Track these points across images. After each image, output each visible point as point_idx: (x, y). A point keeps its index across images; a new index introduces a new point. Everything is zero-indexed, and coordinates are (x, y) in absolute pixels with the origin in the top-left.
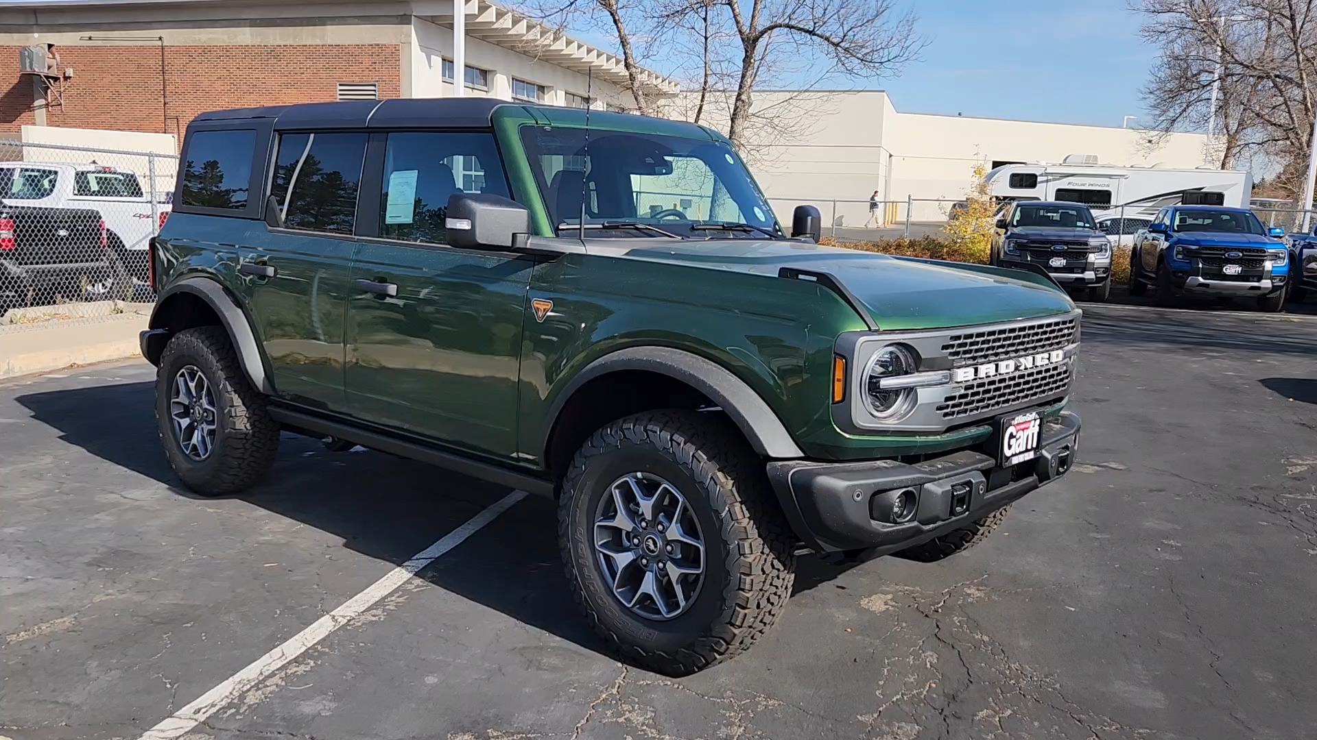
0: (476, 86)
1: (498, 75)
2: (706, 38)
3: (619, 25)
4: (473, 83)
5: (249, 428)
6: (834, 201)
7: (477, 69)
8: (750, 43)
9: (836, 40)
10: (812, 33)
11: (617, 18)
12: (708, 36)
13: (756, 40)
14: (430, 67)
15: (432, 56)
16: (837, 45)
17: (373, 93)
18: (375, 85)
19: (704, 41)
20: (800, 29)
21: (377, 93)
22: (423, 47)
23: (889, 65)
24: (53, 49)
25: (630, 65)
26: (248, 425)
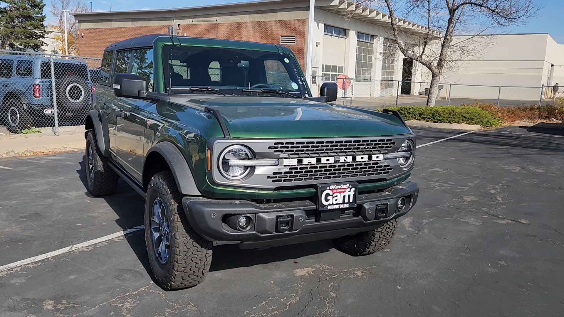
0: (341, 36)
1: (351, 31)
2: (429, 10)
3: (389, 6)
4: (339, 35)
5: (103, 170)
6: (500, 86)
7: (341, 28)
8: (452, 12)
9: (493, 9)
10: (481, 6)
11: (388, 3)
12: (430, 9)
13: (455, 10)
14: (318, 28)
15: (320, 24)
16: (493, 11)
17: (294, 40)
18: (295, 37)
19: (428, 11)
20: (476, 4)
21: (296, 40)
22: (316, 20)
23: (520, 19)
24: (180, 26)
25: (393, 24)
26: (103, 169)
